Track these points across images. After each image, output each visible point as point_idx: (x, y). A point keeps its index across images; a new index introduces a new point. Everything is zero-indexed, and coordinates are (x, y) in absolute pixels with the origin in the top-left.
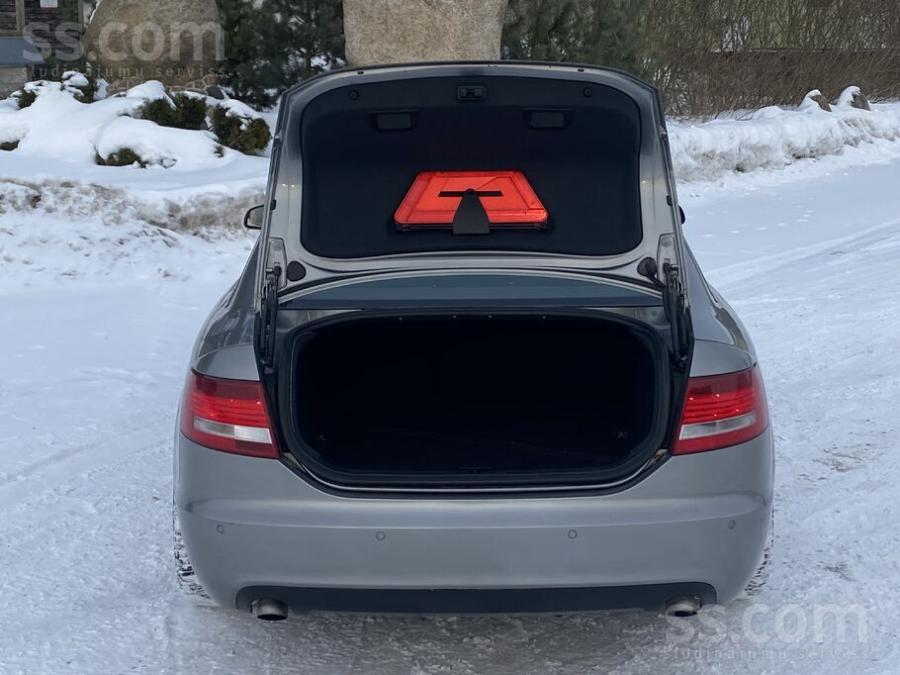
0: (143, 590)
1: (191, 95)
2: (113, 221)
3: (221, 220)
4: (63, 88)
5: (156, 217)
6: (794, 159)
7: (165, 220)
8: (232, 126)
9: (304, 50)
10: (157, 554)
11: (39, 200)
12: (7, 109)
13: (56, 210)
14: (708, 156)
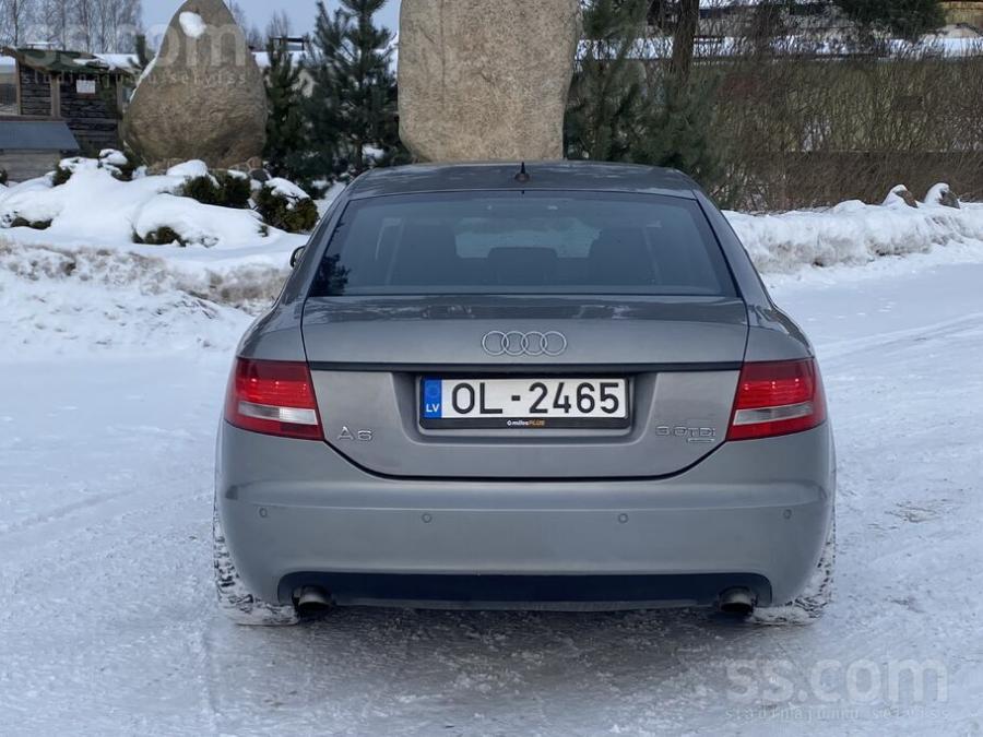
0: (179, 614)
1: (235, 173)
2: (151, 290)
3: (265, 293)
4: (100, 166)
5: (196, 287)
6: (876, 257)
7: (205, 291)
8: (278, 205)
9: (354, 136)
10: (194, 584)
11: (74, 267)
12: (40, 187)
13: (91, 277)
14: (784, 248)
